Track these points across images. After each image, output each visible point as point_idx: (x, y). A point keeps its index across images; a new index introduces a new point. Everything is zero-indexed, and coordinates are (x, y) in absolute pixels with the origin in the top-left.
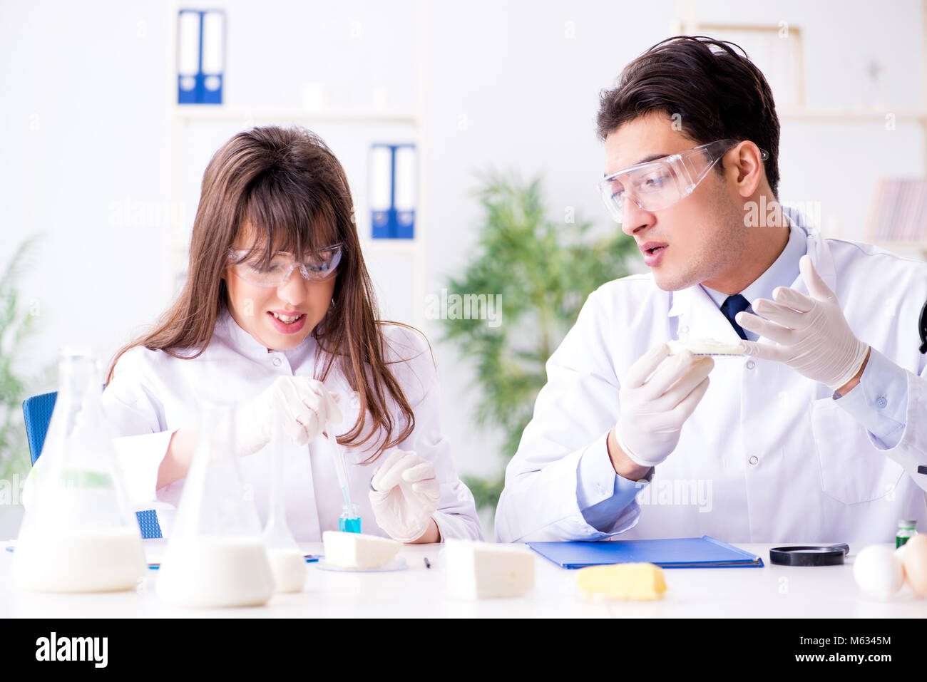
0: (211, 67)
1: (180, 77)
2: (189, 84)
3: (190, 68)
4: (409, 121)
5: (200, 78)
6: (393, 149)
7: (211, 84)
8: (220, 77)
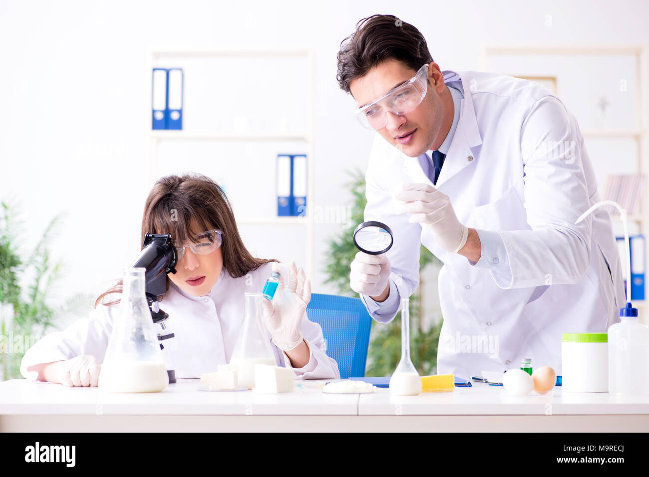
0: (174, 105)
1: (154, 112)
2: (160, 116)
3: (160, 106)
4: (302, 139)
5: (167, 112)
6: (292, 158)
7: (175, 116)
8: (180, 112)
